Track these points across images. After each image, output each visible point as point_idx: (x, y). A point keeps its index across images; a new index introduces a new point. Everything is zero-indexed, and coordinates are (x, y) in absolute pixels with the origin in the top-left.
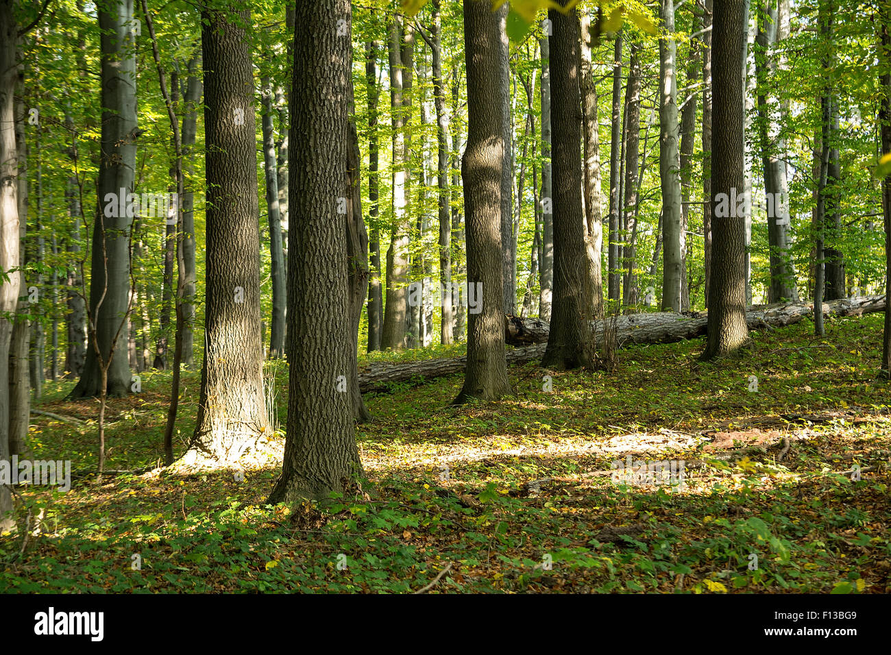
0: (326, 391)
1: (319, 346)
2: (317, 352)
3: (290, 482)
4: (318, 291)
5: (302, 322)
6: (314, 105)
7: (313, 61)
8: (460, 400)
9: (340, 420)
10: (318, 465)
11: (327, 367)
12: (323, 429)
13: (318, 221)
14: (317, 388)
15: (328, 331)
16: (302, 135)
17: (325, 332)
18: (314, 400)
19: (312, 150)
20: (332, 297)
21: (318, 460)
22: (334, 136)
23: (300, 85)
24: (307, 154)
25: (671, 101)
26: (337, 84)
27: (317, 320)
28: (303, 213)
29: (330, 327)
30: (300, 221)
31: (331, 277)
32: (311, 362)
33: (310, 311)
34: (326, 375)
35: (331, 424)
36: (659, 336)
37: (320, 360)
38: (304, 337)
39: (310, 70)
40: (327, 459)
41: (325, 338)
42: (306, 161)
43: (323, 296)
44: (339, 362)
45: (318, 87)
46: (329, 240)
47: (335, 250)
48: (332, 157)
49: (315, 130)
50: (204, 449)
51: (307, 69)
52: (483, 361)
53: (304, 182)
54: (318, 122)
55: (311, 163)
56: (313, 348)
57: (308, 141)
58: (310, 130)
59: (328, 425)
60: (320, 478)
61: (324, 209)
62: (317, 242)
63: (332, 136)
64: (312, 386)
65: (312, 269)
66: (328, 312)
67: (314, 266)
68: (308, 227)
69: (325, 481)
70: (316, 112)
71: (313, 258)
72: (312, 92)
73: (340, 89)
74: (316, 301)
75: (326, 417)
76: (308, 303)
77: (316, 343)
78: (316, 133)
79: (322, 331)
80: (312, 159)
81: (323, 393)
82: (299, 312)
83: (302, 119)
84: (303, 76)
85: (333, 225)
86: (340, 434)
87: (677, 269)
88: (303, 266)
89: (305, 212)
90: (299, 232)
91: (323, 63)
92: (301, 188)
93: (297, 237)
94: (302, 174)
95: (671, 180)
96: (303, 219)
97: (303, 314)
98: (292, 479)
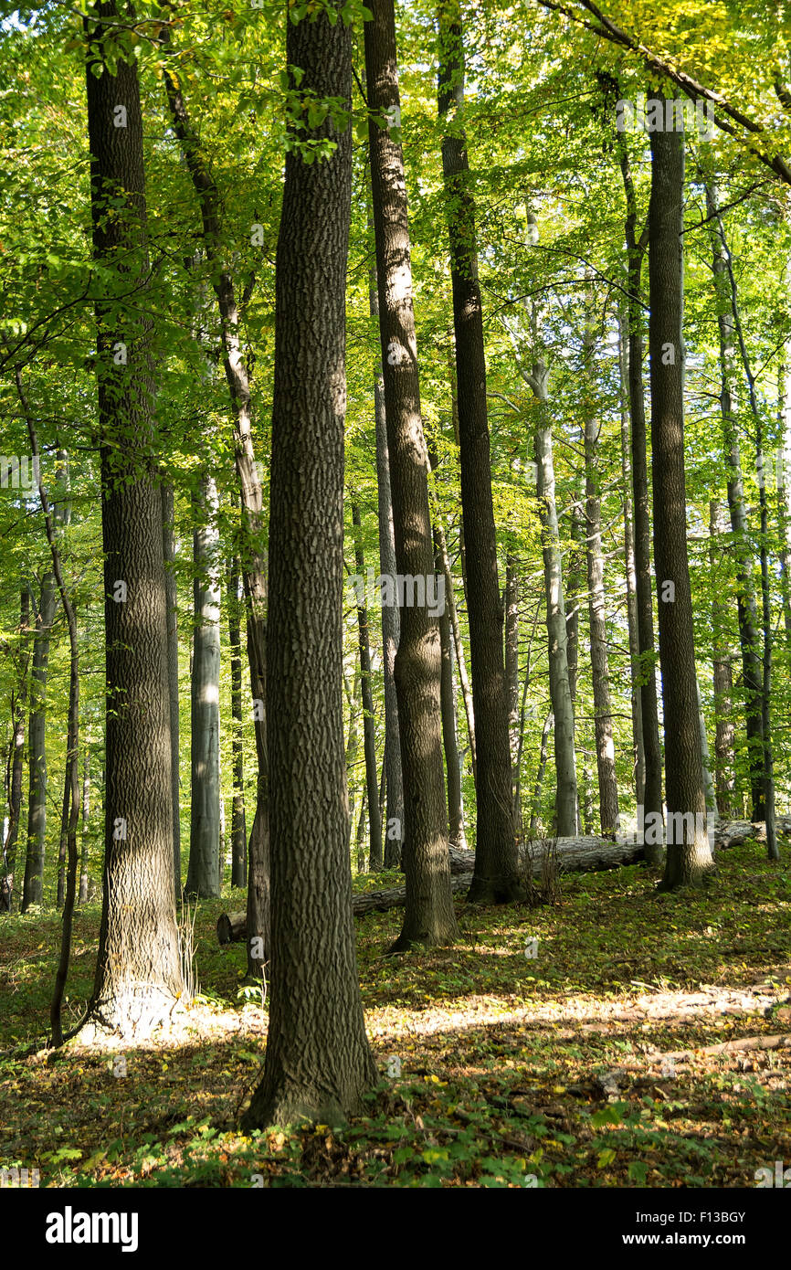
0: (325, 956)
1: (314, 892)
2: (311, 900)
3: (279, 1091)
4: (311, 814)
5: (289, 859)
6: (302, 562)
7: (299, 504)
8: (400, 946)
9: (346, 998)
10: (319, 1065)
11: (326, 922)
12: (324, 1011)
13: (309, 718)
14: (314, 952)
15: (325, 869)
16: (287, 602)
17: (322, 872)
18: (309, 969)
19: (300, 621)
20: (330, 823)
21: (318, 1058)
22: (328, 602)
23: (281, 537)
24: (292, 627)
25: (559, 611)
26: (330, 534)
27: (311, 854)
28: (288, 706)
29: (329, 865)
30: (285, 719)
31: (328, 795)
32: (304, 915)
33: (301, 843)
34: (325, 933)
35: (334, 1003)
36: (591, 863)
37: (316, 912)
38: (292, 880)
39: (295, 516)
40: (331, 1056)
41: (322, 878)
42: (291, 637)
43: (318, 821)
44: (341, 913)
45: (306, 538)
46: (324, 743)
47: (332, 756)
48: (326, 630)
49: (304, 594)
50: (104, 1023)
51: (291, 514)
52: (427, 899)
53: (290, 664)
54: (307, 584)
55: (298, 640)
56: (306, 894)
57: (294, 609)
58: (296, 594)
59: (330, 1005)
60: (323, 1084)
61: (317, 701)
62: (309, 747)
63: (325, 602)
64: (306, 949)
65: (302, 784)
66: (326, 843)
67: (305, 780)
68: (295, 726)
69: (330, 1089)
70: (304, 571)
71: (304, 768)
72: (298, 544)
73: (335, 540)
74: (308, 828)
75: (326, 994)
76: (298, 831)
77: (310, 888)
78: (305, 599)
79: (318, 870)
80: (299, 634)
81: (321, 959)
82: (285, 844)
83: (285, 580)
84: (286, 524)
85: (329, 723)
86: (347, 1016)
87: (572, 789)
88: (290, 780)
89: (291, 705)
90: (284, 733)
91: (312, 507)
92: (286, 673)
93: (280, 739)
94: (286, 654)
95: (562, 695)
96: (288, 714)
97: (292, 848)
98: (283, 1087)
